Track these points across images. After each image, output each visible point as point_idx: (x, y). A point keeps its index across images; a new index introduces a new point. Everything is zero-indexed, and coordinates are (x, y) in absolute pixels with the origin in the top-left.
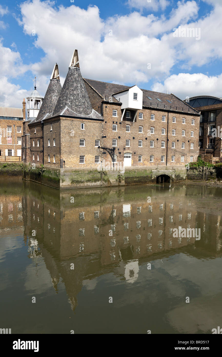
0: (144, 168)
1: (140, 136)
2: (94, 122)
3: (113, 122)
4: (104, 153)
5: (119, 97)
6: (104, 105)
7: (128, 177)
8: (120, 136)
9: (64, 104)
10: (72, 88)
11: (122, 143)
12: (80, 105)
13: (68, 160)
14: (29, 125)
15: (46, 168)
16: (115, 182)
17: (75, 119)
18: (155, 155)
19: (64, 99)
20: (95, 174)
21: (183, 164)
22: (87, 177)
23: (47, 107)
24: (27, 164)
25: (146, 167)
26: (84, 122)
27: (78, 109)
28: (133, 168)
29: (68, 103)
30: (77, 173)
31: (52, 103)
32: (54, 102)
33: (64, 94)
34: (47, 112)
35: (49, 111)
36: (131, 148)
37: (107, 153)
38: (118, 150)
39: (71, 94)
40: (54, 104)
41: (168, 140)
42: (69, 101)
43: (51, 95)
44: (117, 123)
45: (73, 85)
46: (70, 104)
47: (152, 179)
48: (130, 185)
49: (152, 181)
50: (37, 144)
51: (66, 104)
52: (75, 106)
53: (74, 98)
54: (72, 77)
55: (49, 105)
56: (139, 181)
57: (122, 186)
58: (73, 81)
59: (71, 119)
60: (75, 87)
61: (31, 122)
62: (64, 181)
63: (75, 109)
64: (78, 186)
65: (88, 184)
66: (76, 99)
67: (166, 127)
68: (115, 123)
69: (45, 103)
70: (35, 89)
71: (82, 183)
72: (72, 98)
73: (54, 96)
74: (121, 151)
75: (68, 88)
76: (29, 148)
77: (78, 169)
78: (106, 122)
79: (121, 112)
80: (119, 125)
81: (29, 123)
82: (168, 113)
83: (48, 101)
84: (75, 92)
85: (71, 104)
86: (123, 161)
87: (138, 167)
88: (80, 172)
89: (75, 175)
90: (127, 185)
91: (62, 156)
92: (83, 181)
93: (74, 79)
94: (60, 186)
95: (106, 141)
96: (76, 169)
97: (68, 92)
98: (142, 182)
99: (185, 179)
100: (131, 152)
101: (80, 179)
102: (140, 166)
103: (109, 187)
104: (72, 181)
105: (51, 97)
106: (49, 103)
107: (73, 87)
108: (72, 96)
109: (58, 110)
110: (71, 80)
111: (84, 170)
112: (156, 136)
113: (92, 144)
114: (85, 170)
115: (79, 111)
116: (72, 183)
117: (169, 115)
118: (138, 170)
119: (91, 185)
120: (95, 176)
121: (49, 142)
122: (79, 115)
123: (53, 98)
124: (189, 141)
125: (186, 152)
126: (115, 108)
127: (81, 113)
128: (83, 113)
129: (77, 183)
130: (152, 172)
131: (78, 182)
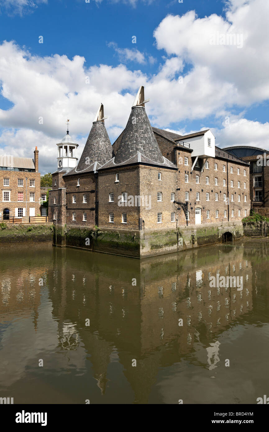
0: (212, 226)
1: (207, 188)
2: (170, 172)
3: (186, 172)
4: (179, 209)
5: (189, 143)
6: (178, 152)
7: (200, 237)
8: (192, 188)
9: (135, 149)
10: (142, 131)
11: (193, 196)
12: (154, 151)
13: (147, 219)
14: (64, 177)
15: (104, 230)
16: (189, 244)
17: (153, 167)
18: (219, 210)
19: (133, 143)
20: (172, 235)
21: (240, 219)
22: (165, 240)
23: (94, 154)
24: (62, 226)
25: (213, 224)
26: (161, 172)
27: (153, 155)
28: (203, 225)
29: (140, 148)
30: (156, 235)
31: (100, 149)
32: (102, 148)
33: (132, 137)
34: (95, 161)
35: (98, 159)
36: (200, 202)
37: (182, 209)
38: (190, 204)
39: (142, 137)
40: (102, 151)
41: (228, 193)
42: (141, 146)
43: (97, 139)
44: (188, 172)
45: (142, 126)
46: (142, 149)
47: (219, 237)
48: (202, 247)
49: (219, 240)
50: (83, 200)
51: (137, 149)
52: (149, 151)
53: (146, 142)
54: (139, 117)
55: (97, 152)
56: (209, 241)
57: (196, 248)
58: (141, 122)
59: (149, 167)
60: (145, 129)
61: (67, 173)
62: (144, 247)
63: (150, 155)
64: (157, 252)
65: (166, 248)
66: (148, 144)
67: (226, 178)
68: (187, 172)
69: (90, 149)
70: (67, 134)
71: (161, 247)
72: (144, 142)
73: (101, 141)
74: (193, 206)
75: (136, 130)
76: (64, 205)
77: (156, 230)
78: (179, 172)
79: (191, 160)
80: (190, 175)
81: (64, 175)
82: (227, 163)
83: (94, 147)
84: (146, 135)
85: (144, 149)
86: (195, 217)
87: (207, 225)
88: (159, 235)
89: (154, 238)
90: (200, 247)
91: (141, 214)
92: (161, 245)
93: (142, 120)
94: (141, 254)
95: (180, 194)
96: (155, 231)
97: (137, 135)
98: (211, 242)
99: (243, 236)
100: (201, 207)
101: (159, 242)
102: (208, 224)
103: (185, 250)
104: (152, 246)
105: (98, 142)
106: (96, 149)
107: (142, 129)
108: (144, 139)
109: (127, 157)
110: (138, 121)
111: (161, 232)
112: (220, 188)
113: (168, 197)
114: (163, 231)
115: (154, 158)
116: (151, 248)
117: (228, 165)
118: (207, 228)
119: (169, 250)
120: (172, 237)
121: (110, 197)
122: (155, 163)
123: (101, 143)
124: (243, 194)
125: (241, 206)
126: (186, 156)
127: (156, 161)
128: (158, 160)
129: (157, 249)
130: (218, 230)
131: (157, 247)
